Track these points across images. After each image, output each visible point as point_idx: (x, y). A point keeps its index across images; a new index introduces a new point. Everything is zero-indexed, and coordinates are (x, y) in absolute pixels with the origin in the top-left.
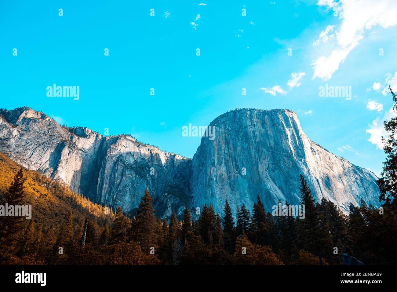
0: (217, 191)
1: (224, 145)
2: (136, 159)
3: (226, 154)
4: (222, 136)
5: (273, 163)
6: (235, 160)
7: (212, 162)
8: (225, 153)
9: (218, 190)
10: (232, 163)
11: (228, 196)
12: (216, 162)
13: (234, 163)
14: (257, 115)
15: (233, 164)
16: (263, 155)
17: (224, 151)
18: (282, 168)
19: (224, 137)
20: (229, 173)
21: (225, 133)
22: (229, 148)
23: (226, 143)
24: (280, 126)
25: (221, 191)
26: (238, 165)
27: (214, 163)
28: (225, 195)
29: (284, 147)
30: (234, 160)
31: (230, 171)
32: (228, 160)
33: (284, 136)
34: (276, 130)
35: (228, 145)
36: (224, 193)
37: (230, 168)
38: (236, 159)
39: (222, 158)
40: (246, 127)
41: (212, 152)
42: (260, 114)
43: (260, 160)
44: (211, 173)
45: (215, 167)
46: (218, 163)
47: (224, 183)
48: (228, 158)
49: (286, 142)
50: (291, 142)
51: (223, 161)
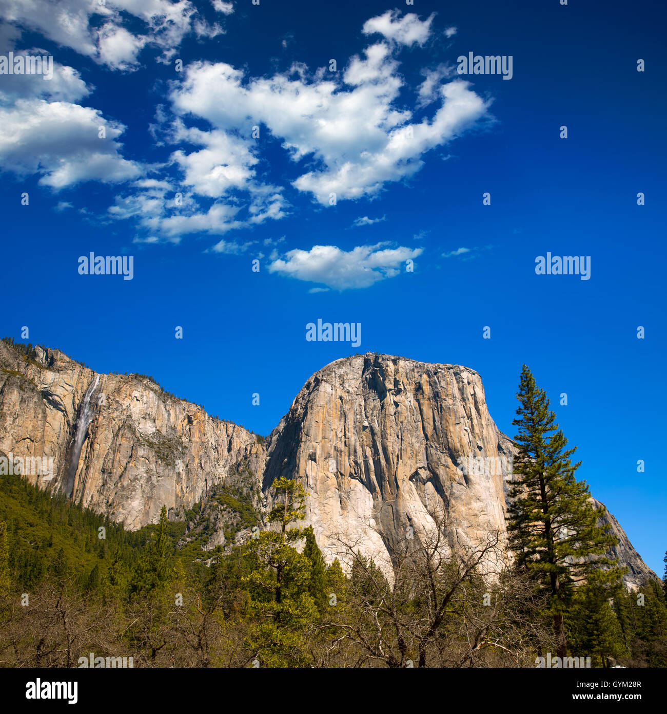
0: (314, 508)
1: (336, 420)
2: (158, 428)
3: (339, 439)
4: (336, 404)
5: (426, 466)
6: (355, 451)
7: (311, 451)
8: (337, 436)
9: (317, 505)
10: (347, 458)
11: (334, 519)
12: (318, 453)
13: (352, 457)
14: (408, 371)
15: (349, 459)
16: (409, 449)
17: (336, 433)
18: (441, 479)
19: (339, 406)
20: (340, 476)
21: (341, 398)
22: (347, 429)
23: (341, 417)
24: (447, 399)
25: (323, 507)
26: (359, 462)
27: (315, 454)
28: (329, 516)
29: (450, 440)
30: (352, 452)
31: (342, 472)
32: (341, 451)
33: (453, 418)
34: (439, 404)
35: (345, 422)
36: (327, 512)
37: (343, 467)
38: (358, 451)
39: (331, 445)
40: (384, 392)
41: (312, 433)
42: (413, 370)
43: (401, 459)
44: (306, 473)
45: (316, 462)
46: (322, 454)
47: (329, 493)
48: (341, 446)
49: (455, 430)
50: (465, 432)
51: (332, 452)
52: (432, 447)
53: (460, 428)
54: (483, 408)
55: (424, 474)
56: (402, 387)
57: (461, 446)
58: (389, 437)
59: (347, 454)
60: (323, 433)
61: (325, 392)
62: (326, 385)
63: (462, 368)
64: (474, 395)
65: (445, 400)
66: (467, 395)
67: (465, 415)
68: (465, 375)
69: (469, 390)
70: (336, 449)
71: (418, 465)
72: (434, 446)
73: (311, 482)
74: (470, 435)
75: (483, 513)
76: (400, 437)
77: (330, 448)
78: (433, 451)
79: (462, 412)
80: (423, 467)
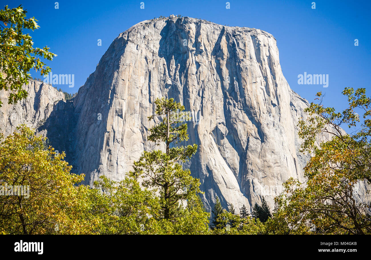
1: (141, 78)
3: (144, 96)
4: (141, 63)
5: (225, 122)
7: (118, 107)
8: (142, 93)
12: (125, 109)
17: (141, 90)
19: (144, 66)
20: (145, 131)
21: (146, 58)
22: (151, 87)
23: (146, 75)
24: (245, 60)
27: (121, 110)
29: (247, 98)
31: (147, 127)
32: (146, 108)
33: (250, 77)
34: (237, 64)
35: (150, 80)
39: (137, 102)
40: (186, 52)
41: (119, 90)
42: (214, 32)
43: (202, 115)
44: (113, 128)
45: (122, 117)
46: (128, 111)
47: (135, 146)
48: (146, 103)
49: (252, 88)
50: (261, 90)
51: (138, 108)
52: (231, 104)
53: (256, 87)
54: (278, 69)
55: (223, 129)
56: (203, 49)
57: (258, 103)
58: (191, 94)
59: (152, 110)
60: (129, 91)
61: (131, 52)
62: (131, 45)
63: (259, 31)
64: (270, 58)
65: (242, 60)
66: (263, 57)
67: (261, 75)
68: (262, 38)
69: (264, 52)
70: (141, 105)
71: (218, 121)
72: (232, 104)
73: (118, 136)
74: (265, 93)
75: (277, 165)
76: (201, 95)
77: (135, 105)
78: (232, 108)
79: (258, 72)
80: (223, 123)
